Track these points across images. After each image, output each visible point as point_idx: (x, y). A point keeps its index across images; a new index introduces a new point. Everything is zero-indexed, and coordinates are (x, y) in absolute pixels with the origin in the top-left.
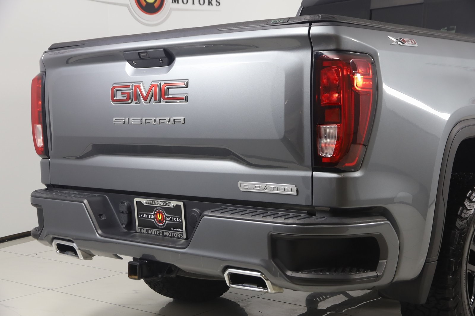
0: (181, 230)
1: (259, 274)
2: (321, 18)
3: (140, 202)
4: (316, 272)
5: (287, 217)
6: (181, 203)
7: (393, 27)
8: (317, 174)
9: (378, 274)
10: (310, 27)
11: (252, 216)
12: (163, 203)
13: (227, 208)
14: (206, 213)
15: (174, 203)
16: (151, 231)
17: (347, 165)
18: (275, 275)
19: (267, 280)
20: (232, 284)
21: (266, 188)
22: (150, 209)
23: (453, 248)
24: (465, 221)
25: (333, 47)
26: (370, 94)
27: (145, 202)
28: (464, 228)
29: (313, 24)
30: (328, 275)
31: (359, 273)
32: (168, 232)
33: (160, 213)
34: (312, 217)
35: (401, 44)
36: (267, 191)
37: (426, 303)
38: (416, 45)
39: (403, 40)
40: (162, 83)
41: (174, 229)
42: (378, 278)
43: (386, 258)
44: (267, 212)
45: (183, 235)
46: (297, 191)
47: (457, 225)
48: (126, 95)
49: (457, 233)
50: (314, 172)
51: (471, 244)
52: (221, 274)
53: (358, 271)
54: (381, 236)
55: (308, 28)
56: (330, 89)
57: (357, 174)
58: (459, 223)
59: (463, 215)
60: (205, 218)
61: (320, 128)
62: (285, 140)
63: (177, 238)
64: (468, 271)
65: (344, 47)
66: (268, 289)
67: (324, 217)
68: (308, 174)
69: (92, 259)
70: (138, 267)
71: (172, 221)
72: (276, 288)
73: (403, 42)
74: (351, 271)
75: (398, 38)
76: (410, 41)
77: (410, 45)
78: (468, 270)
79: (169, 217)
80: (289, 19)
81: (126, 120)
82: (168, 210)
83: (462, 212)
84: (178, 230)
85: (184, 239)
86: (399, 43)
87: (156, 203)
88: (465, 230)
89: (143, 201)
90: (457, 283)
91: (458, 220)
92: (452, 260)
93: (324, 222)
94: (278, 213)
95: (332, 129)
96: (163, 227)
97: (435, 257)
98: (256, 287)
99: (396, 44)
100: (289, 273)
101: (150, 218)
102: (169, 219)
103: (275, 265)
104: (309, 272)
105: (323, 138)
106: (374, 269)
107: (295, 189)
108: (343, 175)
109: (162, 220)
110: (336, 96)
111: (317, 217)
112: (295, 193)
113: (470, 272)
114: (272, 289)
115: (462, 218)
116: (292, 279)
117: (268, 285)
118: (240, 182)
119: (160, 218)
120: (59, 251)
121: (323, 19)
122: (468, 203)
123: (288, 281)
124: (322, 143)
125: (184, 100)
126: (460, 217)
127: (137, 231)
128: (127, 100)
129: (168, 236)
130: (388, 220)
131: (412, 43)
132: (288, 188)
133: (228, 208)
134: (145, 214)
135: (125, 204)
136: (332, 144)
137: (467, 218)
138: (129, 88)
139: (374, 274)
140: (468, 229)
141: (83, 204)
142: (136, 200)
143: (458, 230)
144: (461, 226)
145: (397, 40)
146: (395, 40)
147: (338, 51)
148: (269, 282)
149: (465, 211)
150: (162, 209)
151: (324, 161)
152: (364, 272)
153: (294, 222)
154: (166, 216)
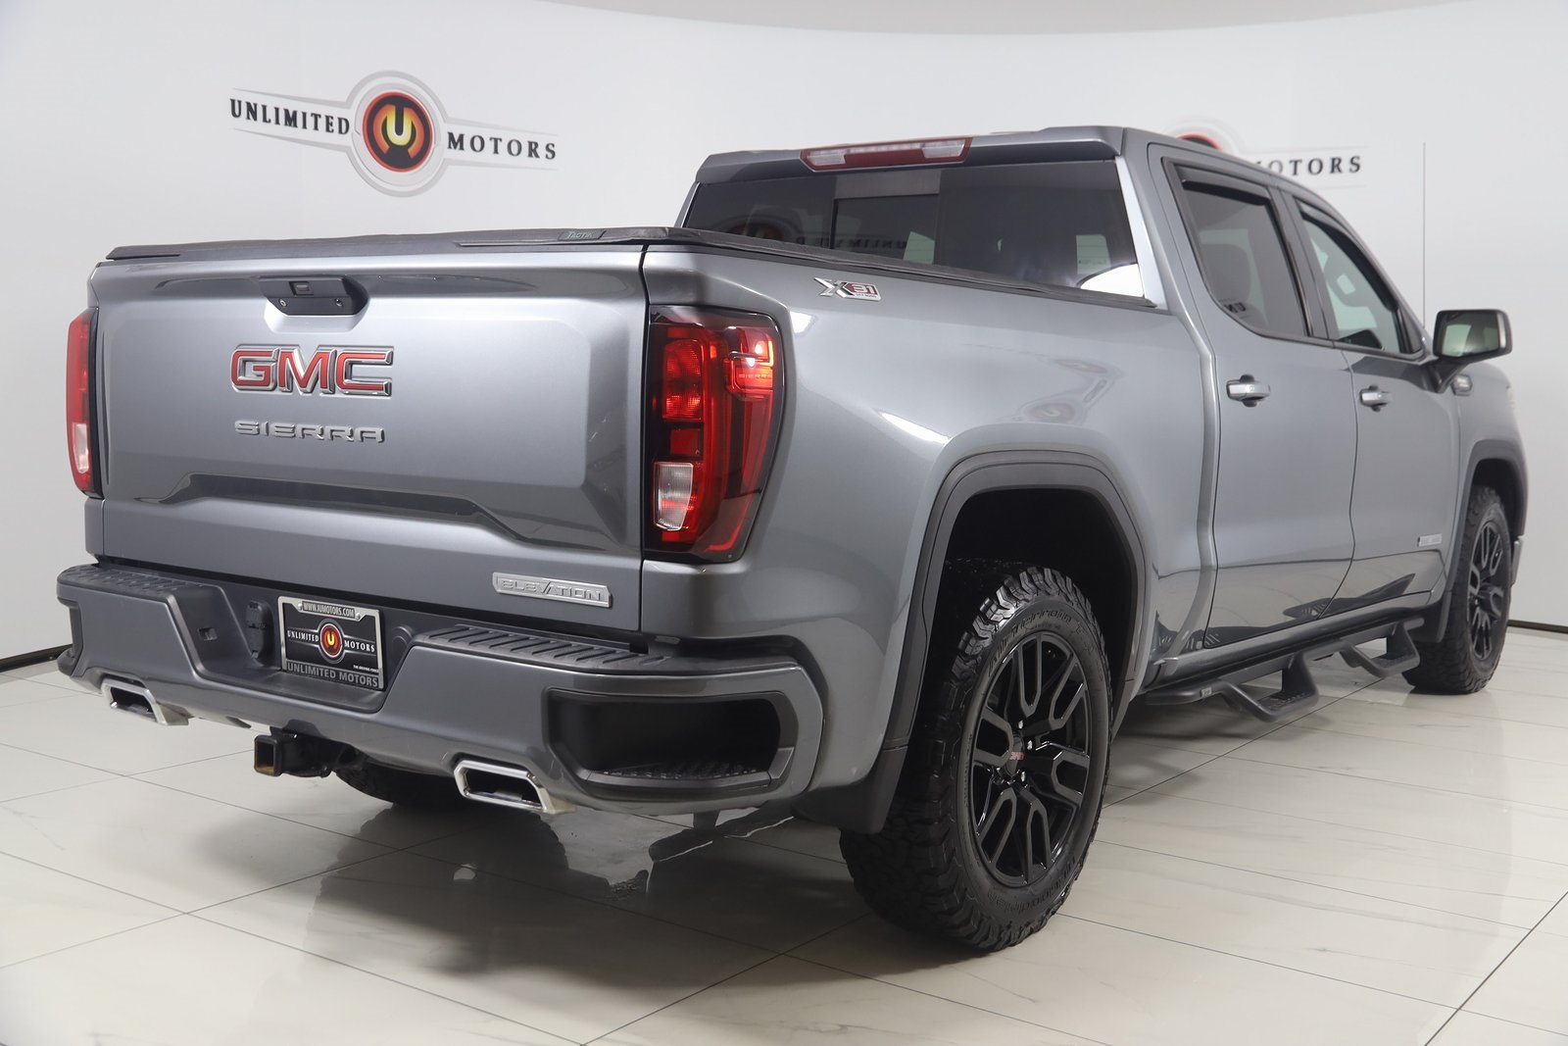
0: (374, 670)
1: (525, 773)
2: (670, 236)
3: (291, 605)
4: (641, 772)
5: (583, 654)
6: (375, 613)
7: (833, 258)
8: (652, 566)
9: (773, 778)
10: (644, 252)
11: (513, 650)
12: (337, 611)
13: (467, 629)
14: (419, 639)
15: (360, 612)
16: (312, 668)
17: (712, 547)
18: (555, 776)
19: (540, 786)
20: (471, 792)
21: (548, 590)
22: (312, 621)
23: (944, 719)
24: (972, 662)
25: (691, 299)
26: (767, 401)
27: (300, 605)
28: (969, 677)
29: (651, 247)
30: (663, 781)
31: (731, 776)
32: (348, 673)
33: (330, 630)
34: (637, 656)
35: (844, 295)
36: (550, 596)
37: (884, 829)
38: (878, 297)
39: (850, 287)
40: (340, 351)
41: (361, 668)
42: (771, 785)
43: (793, 744)
44: (548, 642)
45: (377, 681)
46: (611, 599)
47: (955, 670)
48: (263, 373)
49: (955, 686)
50: (645, 561)
51: (984, 708)
52: (449, 771)
53: (730, 771)
54: (782, 698)
55: (640, 254)
56: (684, 387)
57: (735, 568)
58: (959, 666)
59: (968, 650)
60: (415, 650)
61: (658, 468)
62: (588, 486)
63: (365, 686)
64: (973, 764)
65: (714, 298)
66: (541, 806)
67: (661, 658)
68: (633, 563)
69: (187, 724)
70: (275, 749)
71: (355, 649)
72: (561, 803)
73: (849, 289)
74: (714, 771)
75: (839, 283)
76: (864, 288)
77: (864, 297)
78: (976, 761)
79: (350, 640)
80: (603, 232)
81: (263, 426)
82: (348, 626)
83: (967, 643)
84: (368, 669)
85: (380, 690)
86: (840, 292)
87: (324, 609)
88: (970, 680)
89: (297, 603)
90: (949, 790)
91: (958, 660)
92: (941, 742)
93: (658, 669)
94: (570, 645)
95: (682, 472)
96: (338, 662)
97: (903, 736)
98: (520, 799)
99: (831, 294)
100: (584, 774)
101: (311, 642)
102: (350, 645)
103: (555, 756)
104: (625, 773)
105: (666, 489)
106: (764, 766)
107: (607, 595)
108: (705, 569)
109: (335, 647)
110: (696, 401)
111: (647, 657)
112: (606, 604)
113: (981, 765)
114: (551, 805)
115: (966, 655)
116: (589, 787)
117: (543, 796)
118: (495, 574)
119: (332, 643)
120: (115, 703)
121: (673, 239)
122: (981, 624)
123: (579, 790)
124: (664, 499)
125: (384, 392)
126: (962, 653)
127: (284, 668)
128: (266, 383)
129: (347, 683)
130: (800, 663)
131: (869, 292)
132: (593, 594)
133: (472, 627)
134: (302, 632)
135: (259, 607)
136: (683, 502)
137: (977, 655)
138: (271, 358)
139: (763, 777)
140: (978, 679)
141: (166, 606)
142: (282, 600)
143: (957, 680)
144: (963, 672)
145: (836, 285)
146: (830, 286)
147: (701, 307)
148: (542, 789)
149: (972, 642)
150: (335, 622)
151: (665, 538)
152: (742, 773)
153: (596, 667)
154: (344, 639)
